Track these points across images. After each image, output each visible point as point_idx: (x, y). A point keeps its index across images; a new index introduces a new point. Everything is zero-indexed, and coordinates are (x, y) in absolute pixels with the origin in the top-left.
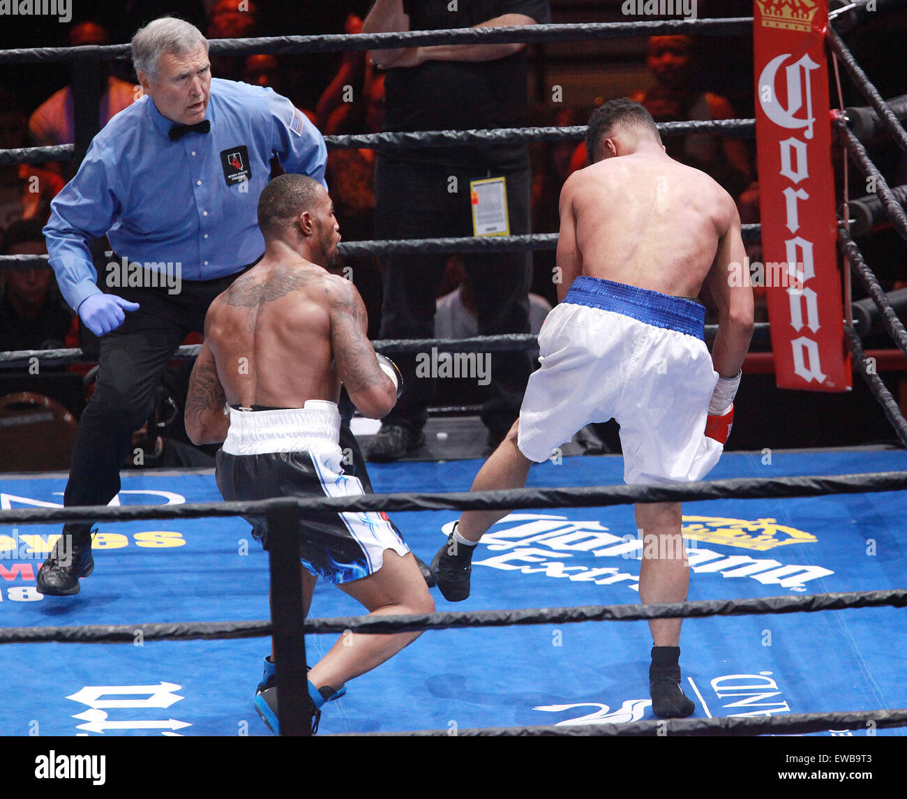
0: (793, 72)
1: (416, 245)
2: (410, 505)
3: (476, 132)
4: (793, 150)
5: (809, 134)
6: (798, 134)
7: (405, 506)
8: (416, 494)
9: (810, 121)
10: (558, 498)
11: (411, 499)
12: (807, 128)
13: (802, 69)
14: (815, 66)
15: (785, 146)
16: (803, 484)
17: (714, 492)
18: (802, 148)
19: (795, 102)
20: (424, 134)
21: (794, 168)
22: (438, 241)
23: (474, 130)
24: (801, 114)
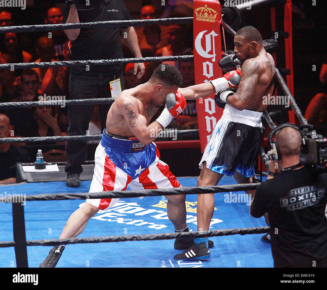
0: (208, 37)
1: (69, 102)
2: (64, 197)
3: (91, 61)
4: (208, 66)
5: (214, 60)
6: (210, 60)
7: (63, 198)
8: (66, 194)
9: (214, 55)
10: (118, 194)
11: (64, 195)
12: (213, 58)
13: (211, 36)
14: (217, 35)
15: (205, 64)
16: (209, 189)
17: (176, 192)
18: (211, 65)
19: (208, 48)
20: (72, 62)
21: (208, 72)
22: (76, 100)
23: (90, 60)
24: (211, 53)
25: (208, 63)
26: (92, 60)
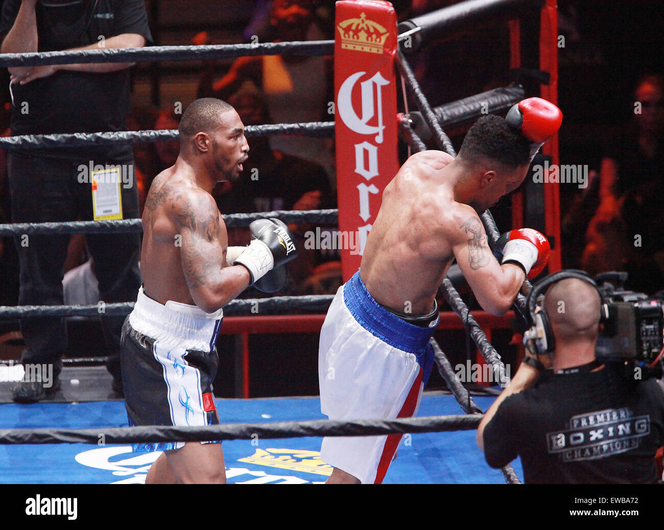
0: (366, 87)
1: (52, 227)
2: (51, 438)
3: (102, 135)
4: (366, 153)
5: (379, 139)
6: (371, 139)
7: (46, 439)
8: (56, 430)
9: (380, 128)
10: (172, 435)
11: (51, 434)
12: (378, 134)
13: (375, 85)
14: (386, 82)
15: (359, 148)
16: (376, 425)
17: (302, 431)
18: (373, 151)
19: (368, 112)
20: (60, 136)
21: (367, 167)
22: (71, 224)
23: (101, 133)
24: (373, 122)
25: (366, 145)
26: (104, 131)
